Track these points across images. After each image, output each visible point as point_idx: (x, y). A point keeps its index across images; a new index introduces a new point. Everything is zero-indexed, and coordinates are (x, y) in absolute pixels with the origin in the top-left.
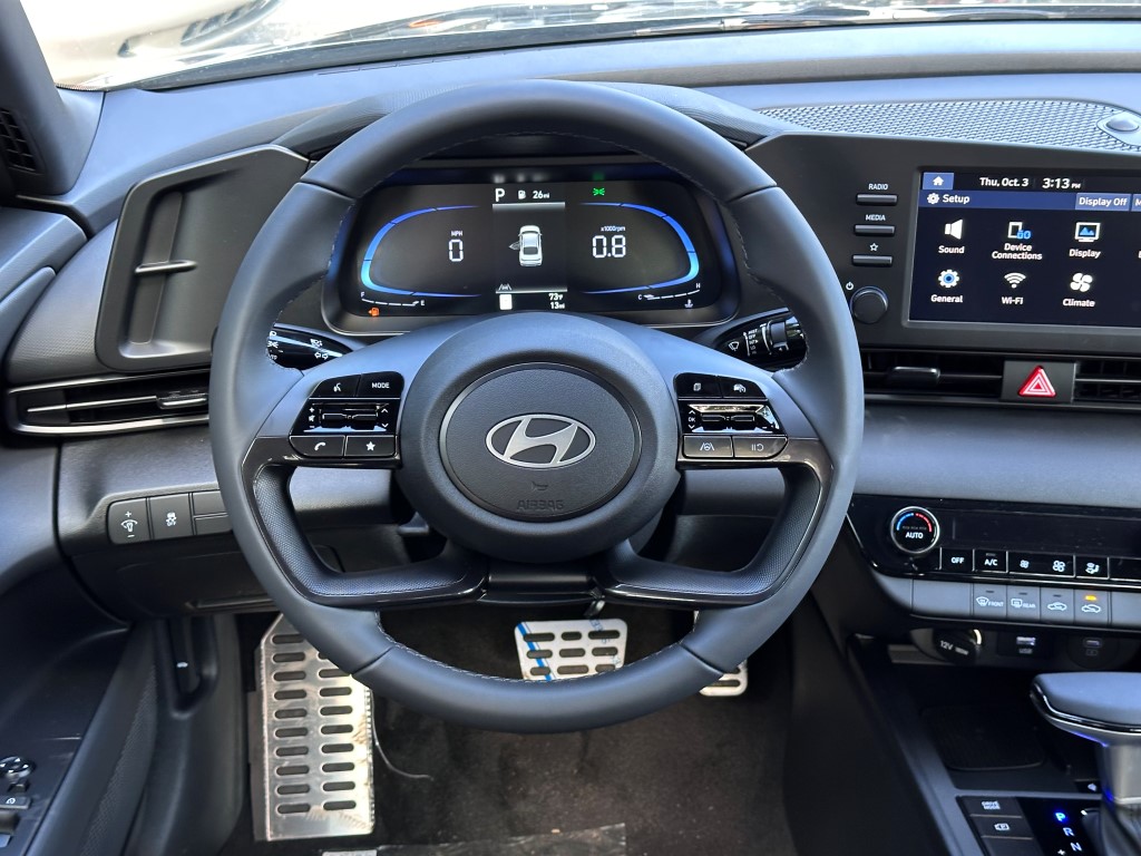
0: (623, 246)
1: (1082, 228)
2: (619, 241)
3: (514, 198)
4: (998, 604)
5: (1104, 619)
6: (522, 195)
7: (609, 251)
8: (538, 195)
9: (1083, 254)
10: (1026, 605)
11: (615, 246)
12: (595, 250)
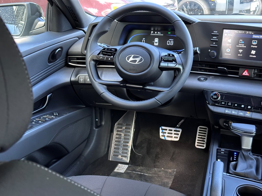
0: (173, 43)
1: (254, 41)
2: (172, 42)
3: (154, 33)
4: (230, 112)
5: (250, 117)
6: (156, 33)
7: (170, 44)
8: (159, 33)
9: (254, 47)
10: (235, 113)
11: (171, 43)
12: (167, 43)
